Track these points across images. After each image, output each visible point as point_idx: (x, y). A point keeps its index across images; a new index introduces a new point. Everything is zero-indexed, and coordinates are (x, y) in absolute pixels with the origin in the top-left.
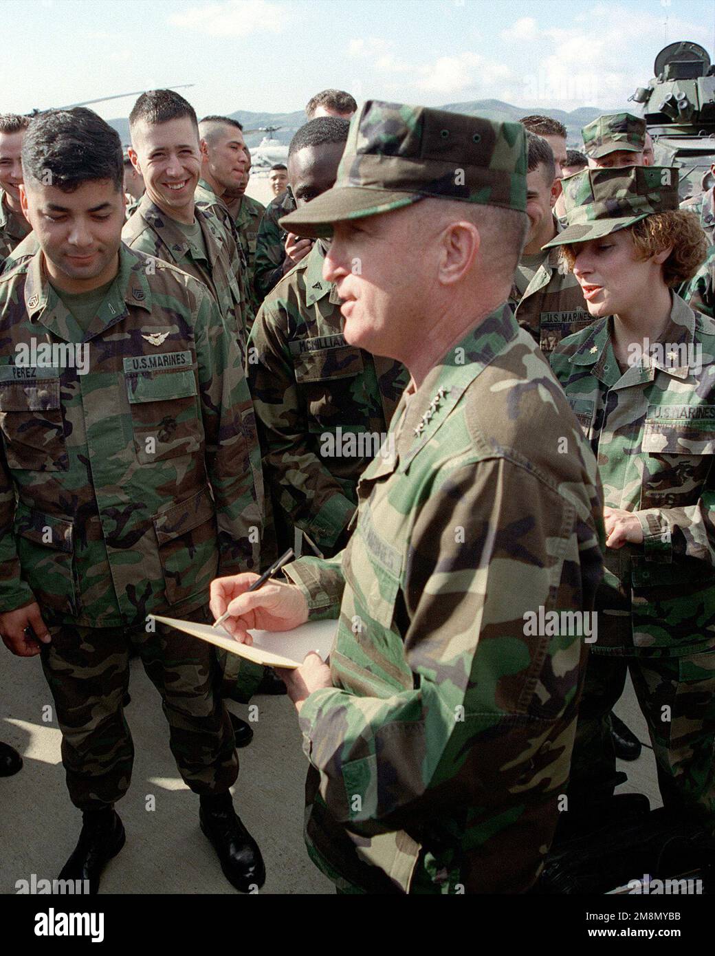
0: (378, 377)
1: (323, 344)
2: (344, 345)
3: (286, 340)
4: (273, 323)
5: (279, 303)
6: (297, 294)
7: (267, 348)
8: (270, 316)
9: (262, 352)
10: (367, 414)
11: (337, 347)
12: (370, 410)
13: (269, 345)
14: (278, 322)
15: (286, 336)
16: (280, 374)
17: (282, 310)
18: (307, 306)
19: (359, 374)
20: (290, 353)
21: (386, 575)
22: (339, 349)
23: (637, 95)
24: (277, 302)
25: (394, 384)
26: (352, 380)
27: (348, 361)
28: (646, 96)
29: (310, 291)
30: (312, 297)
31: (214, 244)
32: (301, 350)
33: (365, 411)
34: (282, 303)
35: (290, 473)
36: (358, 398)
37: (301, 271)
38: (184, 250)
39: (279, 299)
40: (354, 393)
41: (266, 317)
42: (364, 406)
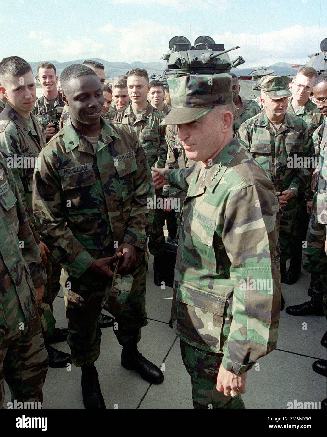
0: (103, 185)
1: (76, 171)
2: (86, 171)
3: (57, 170)
4: (50, 161)
5: (53, 151)
6: (61, 147)
7: (47, 173)
8: (48, 158)
9: (44, 176)
10: (98, 203)
11: (83, 171)
12: (100, 201)
13: (48, 172)
14: (53, 160)
15: (57, 168)
16: (53, 186)
17: (54, 154)
18: (67, 152)
19: (94, 184)
20: (59, 176)
21: (209, 228)
22: (84, 172)
23: (164, 57)
24: (51, 151)
25: (110, 188)
26: (90, 187)
27: (89, 178)
28: (167, 57)
29: (67, 146)
30: (69, 148)
31: (39, 128)
32: (65, 174)
33: (97, 202)
34: (54, 151)
35: (60, 240)
36: (94, 195)
37: (61, 136)
38: (28, 131)
39: (53, 149)
40: (91, 193)
41: (46, 158)
42: (97, 199)
